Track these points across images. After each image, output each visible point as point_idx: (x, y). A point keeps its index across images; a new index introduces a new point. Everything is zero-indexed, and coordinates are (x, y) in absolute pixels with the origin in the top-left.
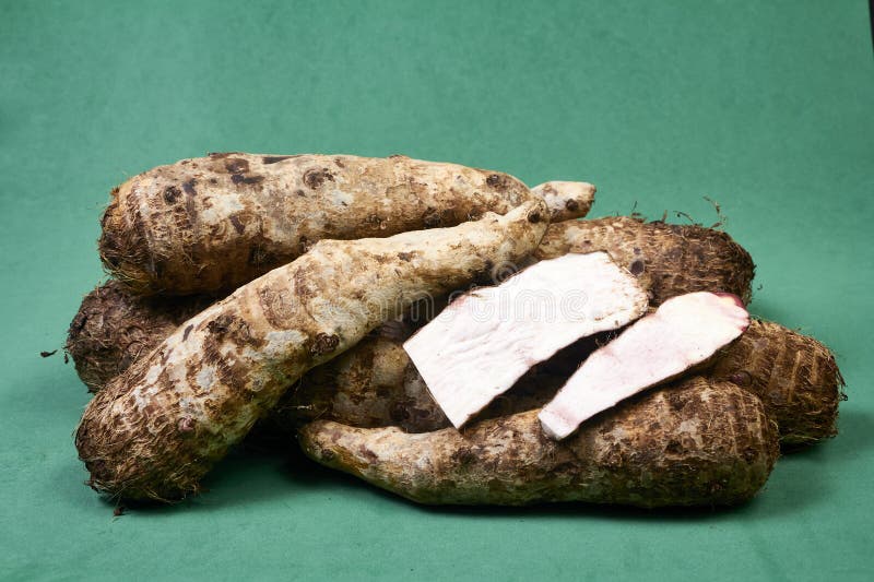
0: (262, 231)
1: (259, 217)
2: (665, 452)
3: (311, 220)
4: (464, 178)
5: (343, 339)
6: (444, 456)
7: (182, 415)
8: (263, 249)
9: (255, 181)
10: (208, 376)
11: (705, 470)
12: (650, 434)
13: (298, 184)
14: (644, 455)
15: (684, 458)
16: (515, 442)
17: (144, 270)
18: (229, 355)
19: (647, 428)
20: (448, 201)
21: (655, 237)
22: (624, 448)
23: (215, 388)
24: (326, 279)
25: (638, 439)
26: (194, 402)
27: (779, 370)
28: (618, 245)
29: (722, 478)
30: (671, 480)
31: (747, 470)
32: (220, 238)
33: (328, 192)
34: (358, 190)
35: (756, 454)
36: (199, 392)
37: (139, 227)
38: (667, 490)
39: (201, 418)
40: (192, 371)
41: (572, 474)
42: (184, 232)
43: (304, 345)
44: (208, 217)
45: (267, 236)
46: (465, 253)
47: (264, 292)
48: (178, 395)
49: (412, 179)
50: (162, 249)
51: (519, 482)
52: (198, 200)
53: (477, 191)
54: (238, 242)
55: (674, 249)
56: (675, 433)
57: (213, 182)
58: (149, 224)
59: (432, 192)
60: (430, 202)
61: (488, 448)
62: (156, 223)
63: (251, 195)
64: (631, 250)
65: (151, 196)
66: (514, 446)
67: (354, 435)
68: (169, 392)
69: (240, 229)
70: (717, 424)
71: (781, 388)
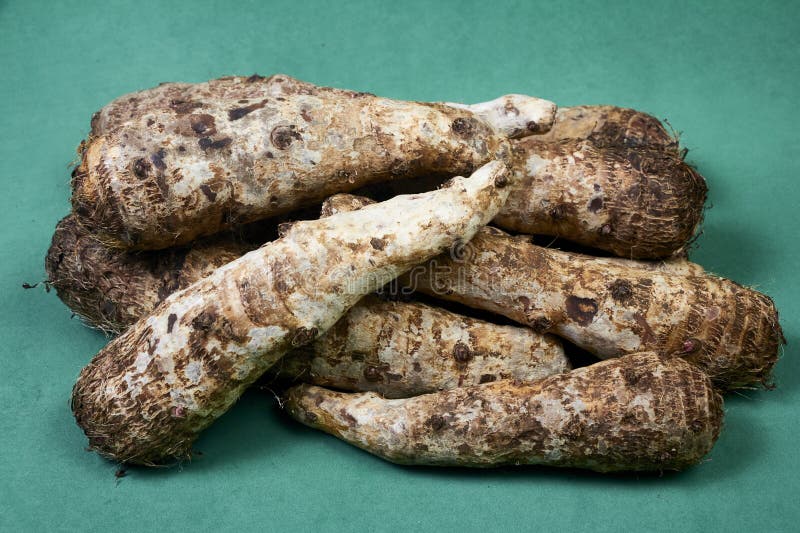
0: (233, 198)
1: (229, 184)
2: (620, 423)
3: (280, 181)
4: (430, 125)
5: (321, 329)
6: (418, 423)
7: (174, 404)
8: (234, 212)
9: (223, 145)
10: (195, 369)
11: (656, 440)
12: (607, 406)
13: (266, 145)
14: (600, 426)
15: (638, 429)
16: (483, 411)
17: (120, 239)
18: (215, 351)
19: (604, 401)
20: (415, 151)
21: (614, 172)
22: (582, 418)
23: (203, 381)
24: (303, 273)
25: (596, 411)
26: (184, 393)
27: (727, 338)
28: (578, 181)
29: (672, 447)
30: (625, 448)
31: (694, 440)
32: (192, 208)
33: (296, 151)
34: (326, 146)
35: (703, 426)
36: (189, 384)
37: (112, 201)
38: (621, 457)
39: (191, 407)
40: (180, 365)
41: (534, 441)
42: (157, 205)
43: (284, 338)
44: (180, 189)
45: (238, 200)
46: (436, 233)
47: (243, 286)
48: (168, 386)
49: (378, 129)
50: (137, 223)
51: (486, 447)
52: (168, 173)
53: (443, 139)
54: (210, 209)
55: (633, 188)
56: (630, 406)
57: (182, 149)
58: (122, 199)
59: (399, 143)
60: (397, 154)
61: (458, 416)
62: (128, 199)
63: (220, 161)
64: (591, 187)
65: (121, 169)
66: (482, 414)
67: (335, 399)
68: (159, 382)
69: (211, 197)
70: (668, 398)
71: (728, 354)
